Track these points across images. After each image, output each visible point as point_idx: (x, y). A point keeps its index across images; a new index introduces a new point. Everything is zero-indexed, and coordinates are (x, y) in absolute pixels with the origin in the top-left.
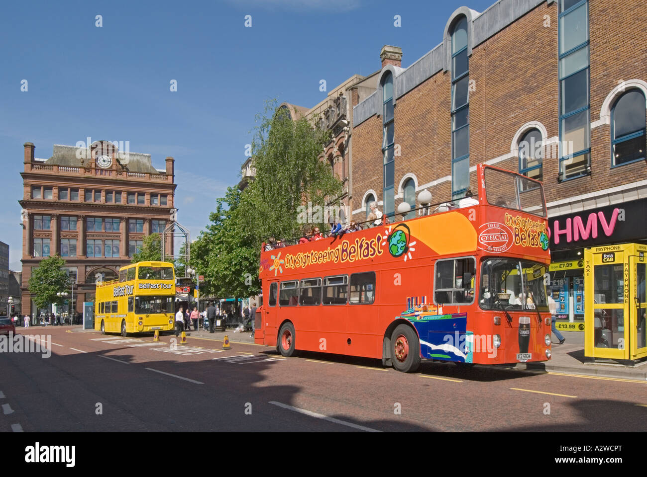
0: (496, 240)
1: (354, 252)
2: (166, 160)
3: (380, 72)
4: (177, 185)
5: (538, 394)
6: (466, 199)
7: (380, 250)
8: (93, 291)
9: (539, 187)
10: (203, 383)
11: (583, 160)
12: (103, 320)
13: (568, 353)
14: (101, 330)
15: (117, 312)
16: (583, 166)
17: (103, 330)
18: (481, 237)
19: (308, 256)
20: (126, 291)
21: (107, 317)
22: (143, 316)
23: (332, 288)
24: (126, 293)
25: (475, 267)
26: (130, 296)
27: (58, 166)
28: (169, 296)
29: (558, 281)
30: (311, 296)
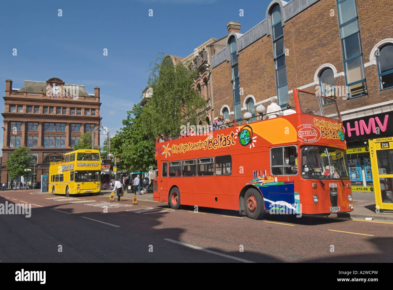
0: (309, 135)
1: (217, 143)
2: (95, 89)
3: (227, 36)
4: (101, 103)
5: (347, 233)
6: (288, 110)
7: (234, 142)
8: (48, 168)
9: (334, 102)
10: (120, 227)
11: (362, 86)
12: (54, 186)
13: (364, 207)
14: (53, 192)
15: (63, 181)
16: (362, 89)
17: (54, 192)
18: (299, 133)
19: (187, 146)
20: (69, 168)
21: (57, 184)
22: (80, 183)
23: (203, 165)
24: (69, 169)
25: (297, 152)
26: (71, 171)
27: (27, 93)
28: (97, 171)
29: (353, 160)
30: (190, 170)
